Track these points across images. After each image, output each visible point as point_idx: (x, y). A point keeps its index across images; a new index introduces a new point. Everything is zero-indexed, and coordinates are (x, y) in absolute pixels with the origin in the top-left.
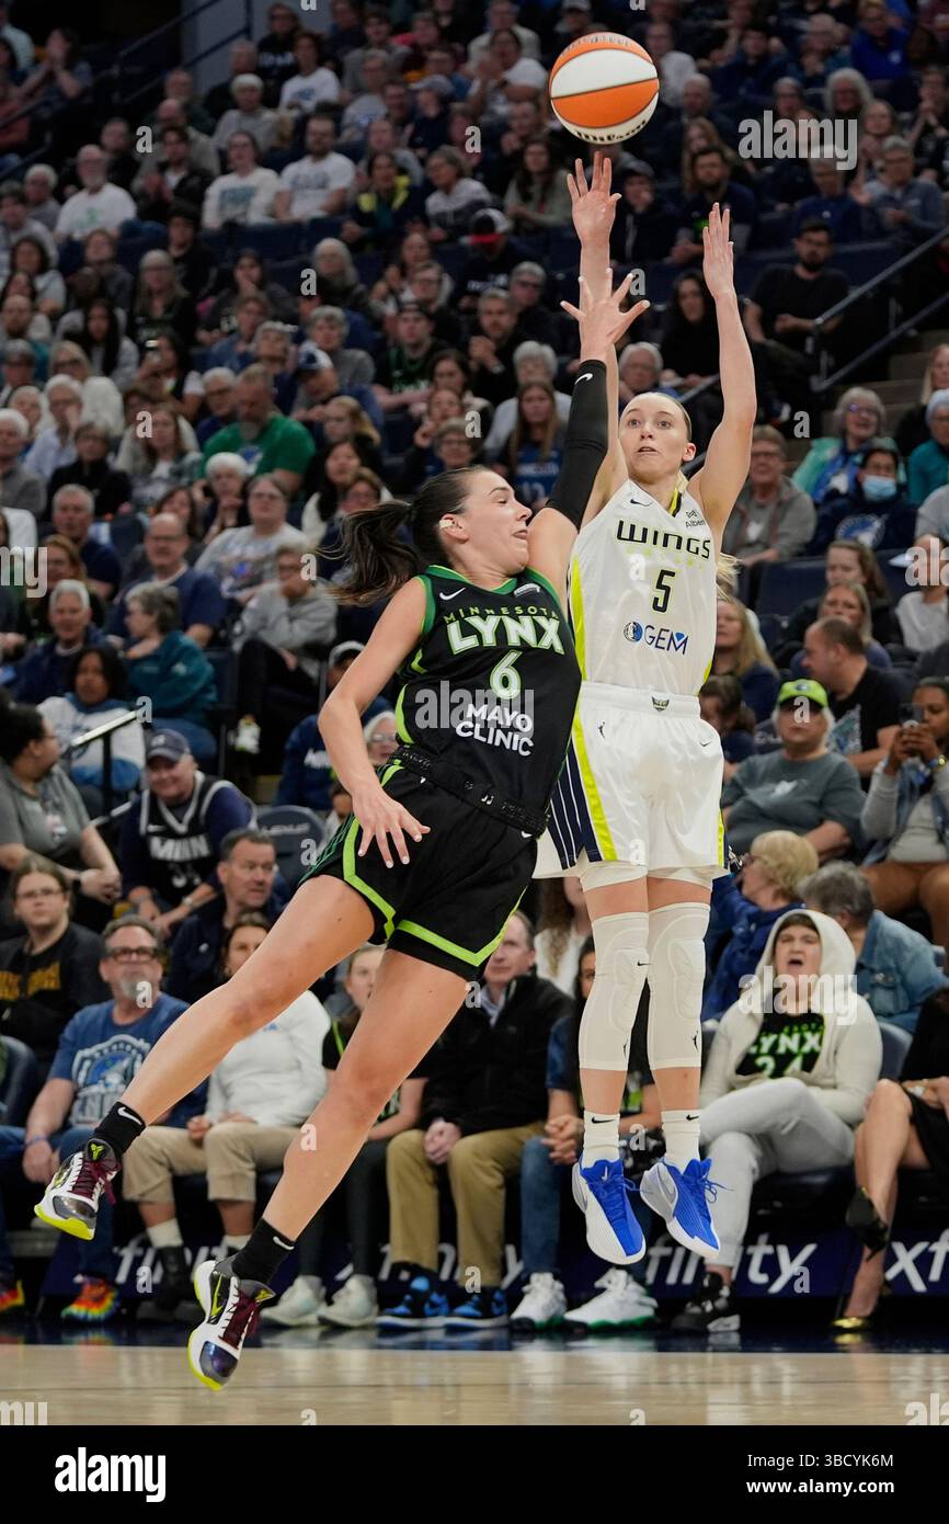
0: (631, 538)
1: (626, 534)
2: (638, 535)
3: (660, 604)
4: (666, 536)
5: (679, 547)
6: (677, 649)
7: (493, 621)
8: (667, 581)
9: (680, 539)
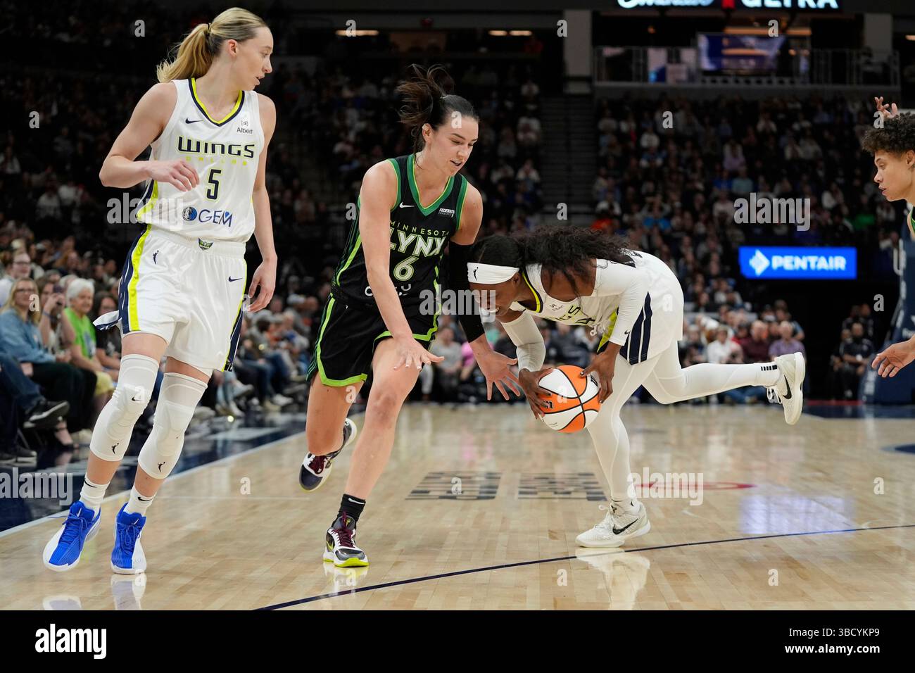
0: (189, 150)
1: (185, 146)
2: (194, 147)
3: (212, 194)
4: (213, 146)
5: (223, 152)
6: (224, 223)
7: (412, 237)
8: (216, 176)
9: (223, 146)
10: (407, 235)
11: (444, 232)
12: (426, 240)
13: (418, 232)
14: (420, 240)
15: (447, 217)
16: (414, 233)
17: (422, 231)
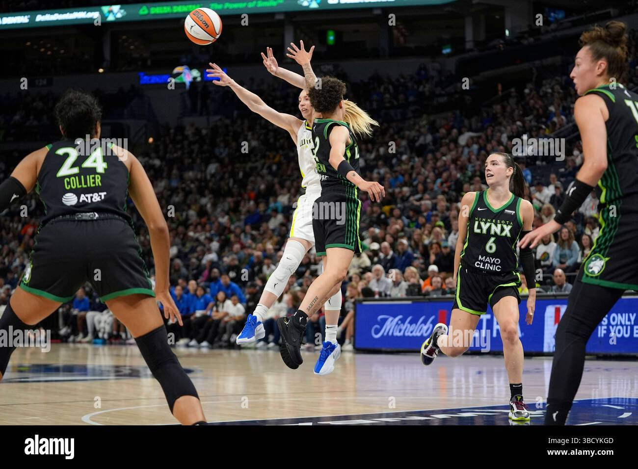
10: (485, 223)
11: (508, 222)
12: (496, 225)
13: (491, 222)
14: (493, 226)
15: (510, 215)
16: (489, 222)
17: (494, 221)
